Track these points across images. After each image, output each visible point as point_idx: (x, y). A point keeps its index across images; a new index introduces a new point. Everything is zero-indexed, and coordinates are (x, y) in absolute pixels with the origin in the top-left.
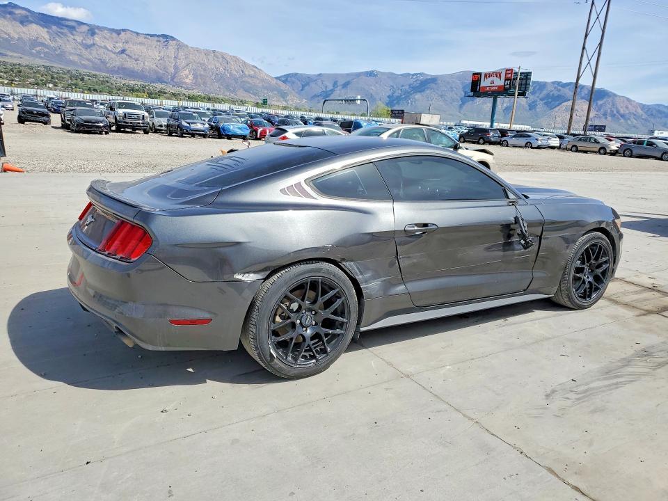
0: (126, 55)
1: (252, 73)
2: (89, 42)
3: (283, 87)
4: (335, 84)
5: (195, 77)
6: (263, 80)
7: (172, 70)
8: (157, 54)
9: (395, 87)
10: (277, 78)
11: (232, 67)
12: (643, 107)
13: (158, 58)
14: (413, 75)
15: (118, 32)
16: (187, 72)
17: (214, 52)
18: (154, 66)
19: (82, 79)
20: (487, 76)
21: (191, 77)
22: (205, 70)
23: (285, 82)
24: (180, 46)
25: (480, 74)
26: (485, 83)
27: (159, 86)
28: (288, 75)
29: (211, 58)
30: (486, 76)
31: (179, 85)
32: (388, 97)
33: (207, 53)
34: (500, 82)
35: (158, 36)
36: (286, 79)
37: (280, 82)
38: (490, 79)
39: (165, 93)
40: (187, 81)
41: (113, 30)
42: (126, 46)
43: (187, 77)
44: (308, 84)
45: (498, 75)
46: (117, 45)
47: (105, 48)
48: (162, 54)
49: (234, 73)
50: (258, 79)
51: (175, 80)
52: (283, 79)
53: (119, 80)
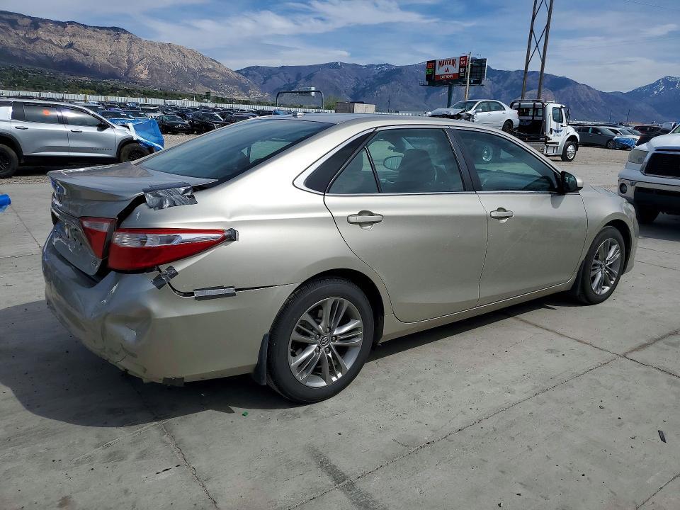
0: (74, 49)
1: (211, 67)
2: (33, 36)
3: (244, 80)
4: (298, 77)
5: (151, 71)
6: (222, 74)
7: (125, 65)
8: (108, 48)
9: (360, 79)
10: (237, 72)
11: (190, 61)
12: (602, 94)
13: (110, 53)
14: (378, 66)
15: (64, 25)
16: (142, 67)
17: (169, 45)
18: (106, 61)
19: (26, 76)
20: (442, 63)
21: (146, 72)
22: (161, 64)
23: (246, 75)
24: (133, 40)
25: (434, 61)
26: (440, 71)
27: (112, 83)
28: (249, 68)
29: (166, 51)
30: (440, 64)
31: (134, 81)
32: (354, 89)
33: (162, 46)
34: (454, 70)
35: (108, 29)
36: (247, 72)
37: (240, 76)
38: (445, 67)
39: (119, 90)
40: (143, 76)
41: (57, 23)
42: (74, 40)
43: (142, 73)
44: (270, 77)
45: (452, 62)
46: (64, 39)
47: (50, 42)
48: (113, 48)
49: (192, 66)
50: (218, 73)
51: (129, 76)
52: (244, 72)
53: (67, 76)
